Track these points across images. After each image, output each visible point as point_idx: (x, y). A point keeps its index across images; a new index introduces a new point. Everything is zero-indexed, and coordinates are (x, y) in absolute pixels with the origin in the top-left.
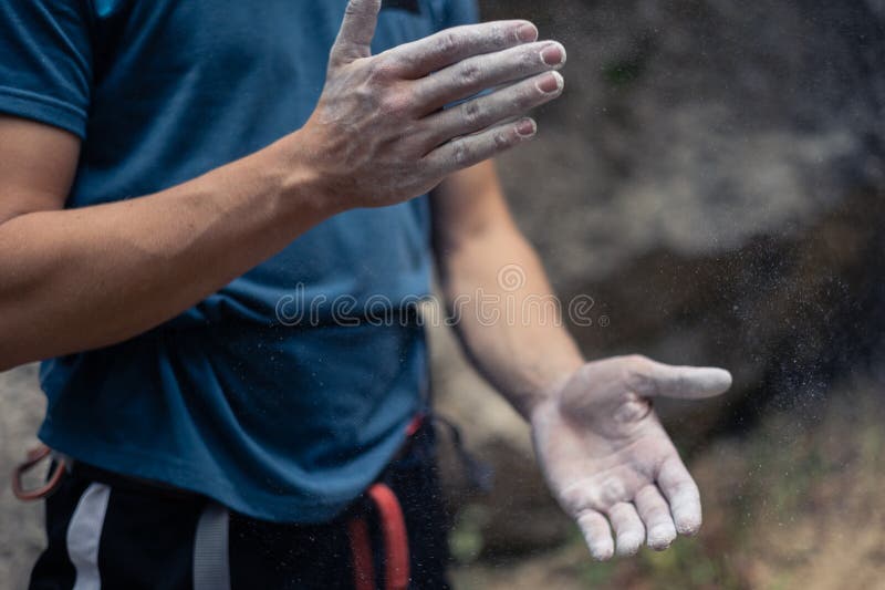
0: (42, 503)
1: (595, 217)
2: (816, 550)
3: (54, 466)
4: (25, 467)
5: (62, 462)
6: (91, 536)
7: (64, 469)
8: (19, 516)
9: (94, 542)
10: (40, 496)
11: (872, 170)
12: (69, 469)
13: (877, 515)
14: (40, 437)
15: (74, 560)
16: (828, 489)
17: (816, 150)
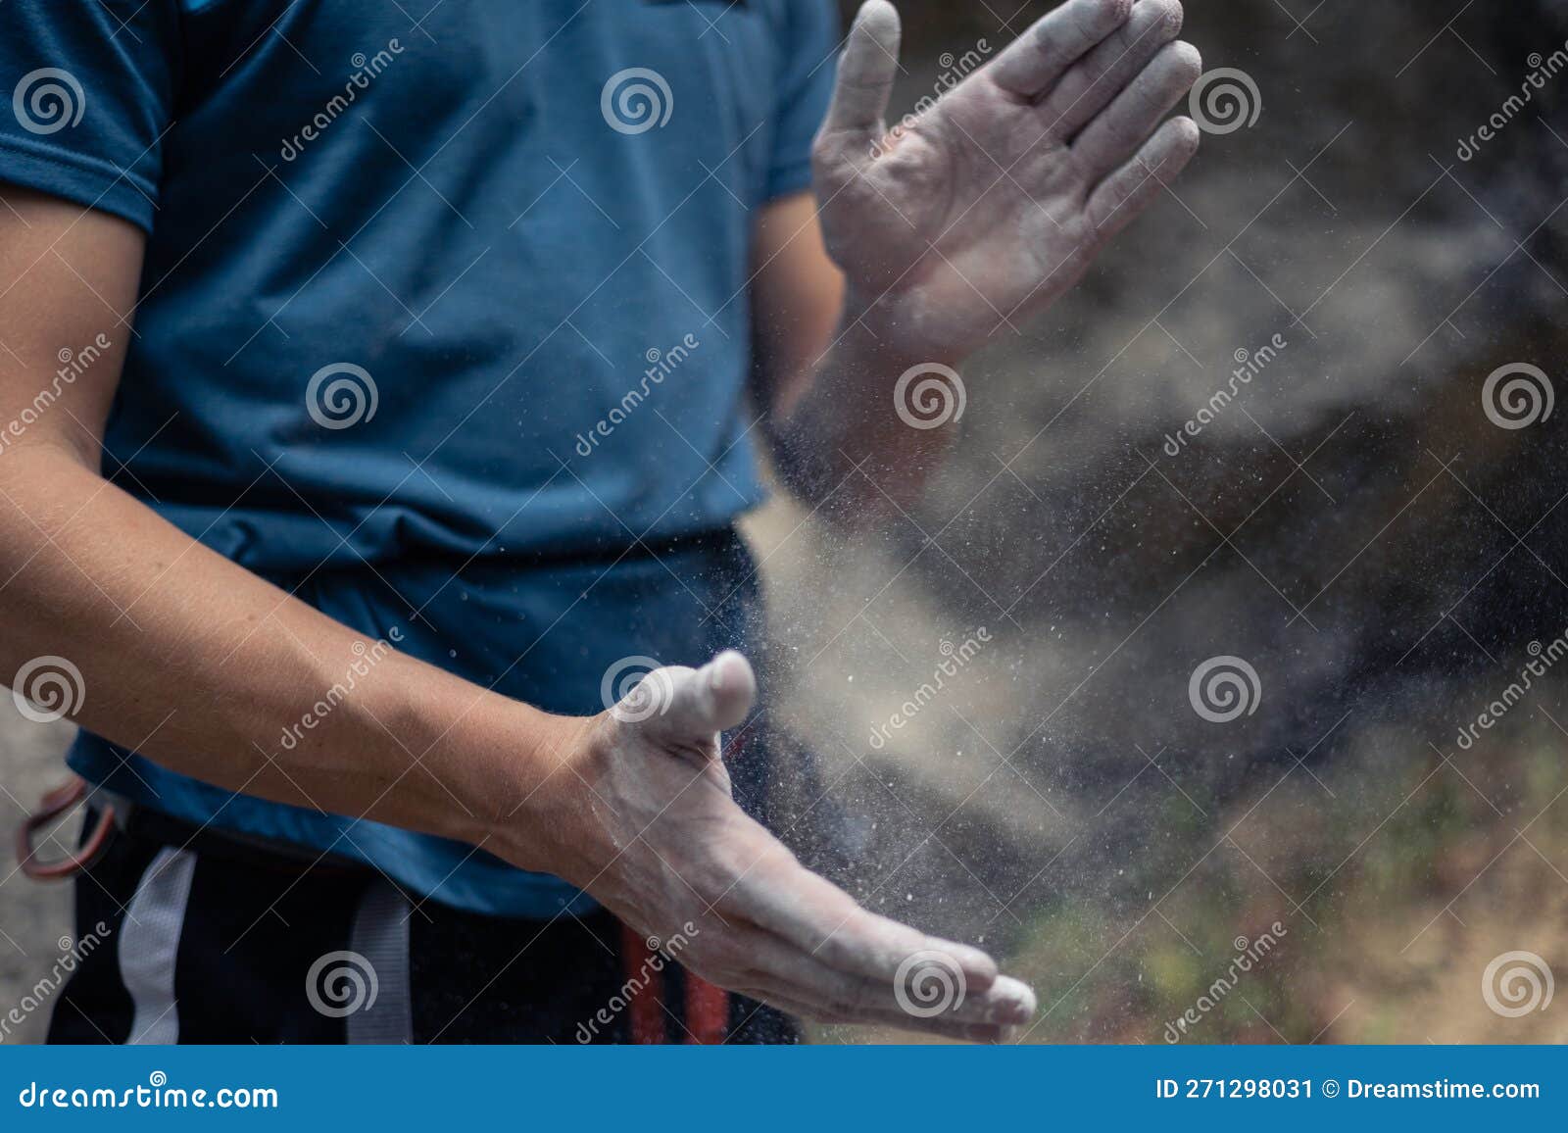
0: (69, 884)
1: (1050, 376)
2: (1445, 965)
3: (91, 818)
4: (40, 822)
5: (107, 812)
6: (161, 942)
7: (112, 823)
8: (35, 908)
9: (168, 954)
10: (65, 873)
11: (1547, 289)
12: (121, 823)
13: (1555, 902)
14: (73, 764)
15: (130, 984)
16: (1467, 854)
17: (1445, 255)
